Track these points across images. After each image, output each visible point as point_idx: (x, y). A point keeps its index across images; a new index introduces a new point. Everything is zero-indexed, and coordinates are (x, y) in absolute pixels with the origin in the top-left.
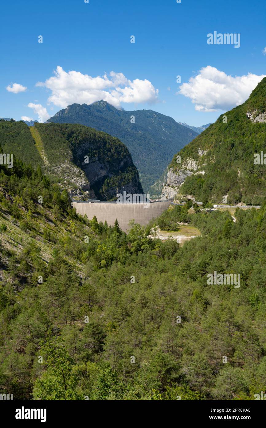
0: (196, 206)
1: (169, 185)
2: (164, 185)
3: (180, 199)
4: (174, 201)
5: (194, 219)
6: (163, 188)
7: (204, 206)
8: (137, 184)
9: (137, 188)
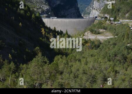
0: (110, 20)
1: (94, 9)
2: (91, 9)
3: (101, 17)
4: (98, 17)
5: (109, 28)
6: (91, 11)
7: (114, 20)
8: (77, 9)
9: (77, 11)
